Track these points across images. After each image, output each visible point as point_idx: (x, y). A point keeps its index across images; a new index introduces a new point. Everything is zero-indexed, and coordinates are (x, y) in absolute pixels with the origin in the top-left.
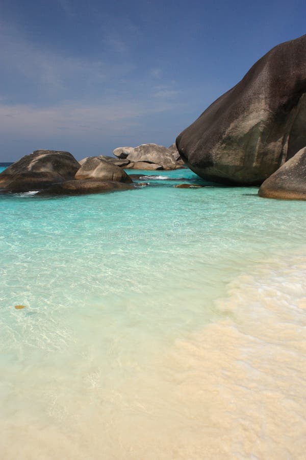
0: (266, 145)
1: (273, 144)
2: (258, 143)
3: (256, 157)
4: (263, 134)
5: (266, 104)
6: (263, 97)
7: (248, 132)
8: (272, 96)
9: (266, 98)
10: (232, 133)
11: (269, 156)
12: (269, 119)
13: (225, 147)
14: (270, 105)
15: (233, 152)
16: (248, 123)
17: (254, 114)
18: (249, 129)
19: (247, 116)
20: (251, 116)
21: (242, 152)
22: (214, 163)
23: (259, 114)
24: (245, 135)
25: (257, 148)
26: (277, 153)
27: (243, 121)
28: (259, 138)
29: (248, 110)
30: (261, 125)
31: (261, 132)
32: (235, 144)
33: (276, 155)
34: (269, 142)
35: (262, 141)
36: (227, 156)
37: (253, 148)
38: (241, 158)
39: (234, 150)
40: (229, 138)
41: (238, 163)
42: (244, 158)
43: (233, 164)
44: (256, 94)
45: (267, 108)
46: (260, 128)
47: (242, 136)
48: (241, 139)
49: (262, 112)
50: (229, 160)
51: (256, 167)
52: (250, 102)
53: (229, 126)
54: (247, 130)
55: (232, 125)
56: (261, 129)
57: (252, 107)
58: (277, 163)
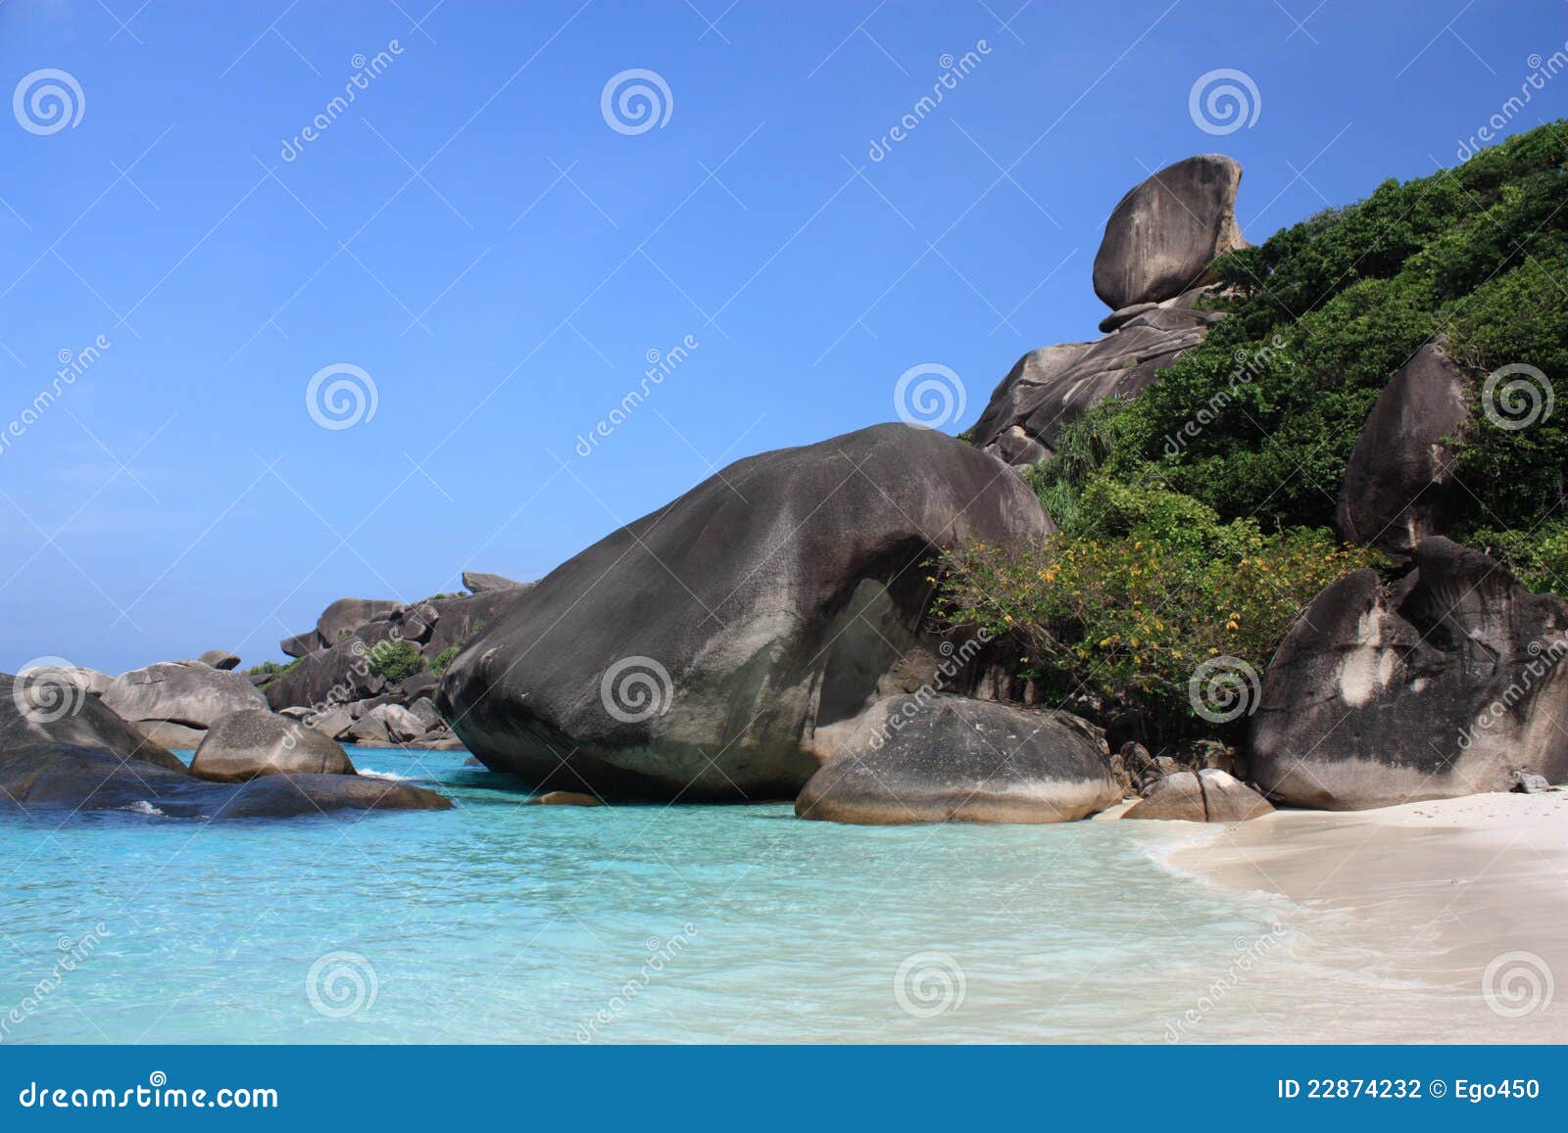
0: (777, 696)
1: (791, 691)
2: (761, 690)
3: (751, 724)
4: (776, 668)
5: (789, 599)
6: (786, 581)
7: (747, 663)
8: (805, 582)
9: (791, 584)
10: (709, 663)
11: (781, 722)
12: (795, 633)
13: (686, 697)
14: (798, 602)
15: (705, 710)
16: (748, 641)
17: (764, 620)
18: (749, 654)
19: (748, 623)
20: (757, 625)
21: (724, 709)
22: (655, 736)
23: (774, 621)
24: (740, 669)
25: (758, 700)
26: (800, 714)
27: (737, 635)
28: (767, 678)
29: (750, 610)
30: (776, 648)
31: (773, 664)
32: (713, 689)
33: (796, 719)
34: (784, 686)
35: (772, 684)
36: (687, 718)
37: (748, 700)
38: (720, 726)
39: (706, 705)
40: (700, 674)
41: (711, 738)
42: (725, 724)
43: (698, 742)
44: (770, 573)
45: (793, 608)
46: (772, 653)
47: (732, 670)
48: (729, 678)
49: (781, 617)
50: (692, 729)
51: (748, 749)
52: (755, 592)
53: (702, 646)
54: (743, 658)
55: (711, 644)
56: (774, 656)
57: (760, 603)
58: (794, 738)
